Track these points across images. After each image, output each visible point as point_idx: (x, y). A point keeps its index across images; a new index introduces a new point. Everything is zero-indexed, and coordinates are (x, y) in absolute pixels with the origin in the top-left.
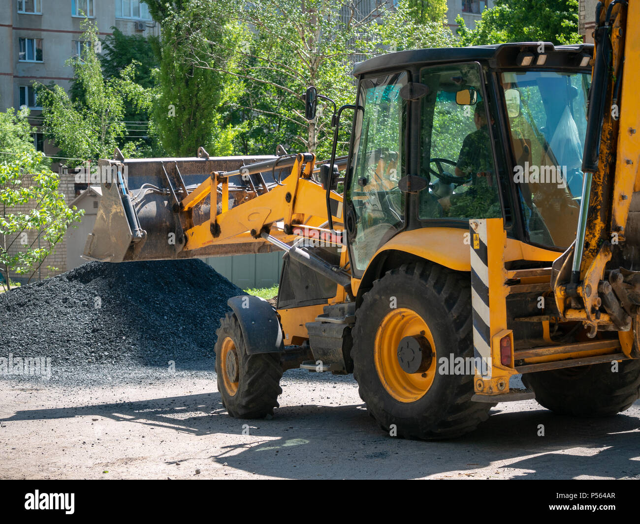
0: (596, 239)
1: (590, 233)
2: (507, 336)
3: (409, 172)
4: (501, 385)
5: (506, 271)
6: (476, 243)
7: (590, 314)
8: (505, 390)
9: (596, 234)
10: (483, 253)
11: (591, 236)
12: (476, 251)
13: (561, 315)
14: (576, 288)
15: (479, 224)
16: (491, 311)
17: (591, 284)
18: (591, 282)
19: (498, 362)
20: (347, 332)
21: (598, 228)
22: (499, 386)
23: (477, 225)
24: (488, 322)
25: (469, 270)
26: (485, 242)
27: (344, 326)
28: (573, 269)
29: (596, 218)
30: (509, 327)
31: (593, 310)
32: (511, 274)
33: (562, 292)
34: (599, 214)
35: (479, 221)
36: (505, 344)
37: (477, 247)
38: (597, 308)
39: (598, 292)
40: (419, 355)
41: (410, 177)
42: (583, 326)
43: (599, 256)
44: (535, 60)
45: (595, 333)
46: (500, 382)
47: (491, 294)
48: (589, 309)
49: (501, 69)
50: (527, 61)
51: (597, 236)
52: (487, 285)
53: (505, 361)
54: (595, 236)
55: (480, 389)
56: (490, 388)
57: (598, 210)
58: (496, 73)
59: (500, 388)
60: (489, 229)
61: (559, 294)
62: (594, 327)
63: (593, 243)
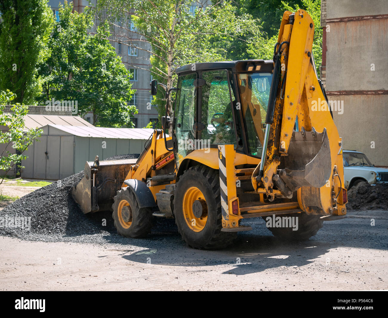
0: (272, 155)
1: (270, 152)
2: (236, 200)
3: (197, 122)
4: (234, 223)
5: (236, 169)
6: (221, 156)
7: (267, 190)
8: (236, 226)
9: (272, 153)
10: (224, 161)
11: (270, 154)
12: (221, 160)
13: (256, 191)
14: (261, 178)
15: (221, 147)
16: (228, 188)
17: (268, 176)
18: (268, 175)
19: (231, 213)
20: (172, 198)
21: (273, 150)
22: (233, 224)
23: (221, 148)
24: (227, 194)
25: (218, 169)
26: (224, 156)
27: (171, 195)
28: (260, 169)
29: (272, 145)
30: (238, 196)
31: (269, 188)
32: (239, 171)
33: (255, 180)
34: (273, 143)
35: (221, 146)
36: (234, 204)
37: (221, 158)
38: (272, 188)
39: (272, 180)
40: (201, 209)
41: (197, 124)
42: (266, 196)
43: (272, 163)
44: (255, 68)
45: (273, 199)
46: (233, 222)
47: (228, 181)
48: (267, 188)
49: (239, 72)
50: (250, 69)
51: (273, 154)
52: (226, 177)
53: (235, 212)
54: (271, 154)
55: (224, 225)
56: (228, 225)
57: (273, 142)
58: (236, 75)
59: (233, 225)
60: (226, 150)
61: (253, 181)
62: (273, 196)
63: (271, 157)
